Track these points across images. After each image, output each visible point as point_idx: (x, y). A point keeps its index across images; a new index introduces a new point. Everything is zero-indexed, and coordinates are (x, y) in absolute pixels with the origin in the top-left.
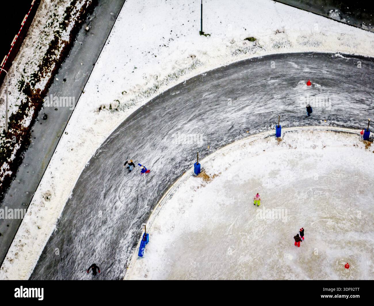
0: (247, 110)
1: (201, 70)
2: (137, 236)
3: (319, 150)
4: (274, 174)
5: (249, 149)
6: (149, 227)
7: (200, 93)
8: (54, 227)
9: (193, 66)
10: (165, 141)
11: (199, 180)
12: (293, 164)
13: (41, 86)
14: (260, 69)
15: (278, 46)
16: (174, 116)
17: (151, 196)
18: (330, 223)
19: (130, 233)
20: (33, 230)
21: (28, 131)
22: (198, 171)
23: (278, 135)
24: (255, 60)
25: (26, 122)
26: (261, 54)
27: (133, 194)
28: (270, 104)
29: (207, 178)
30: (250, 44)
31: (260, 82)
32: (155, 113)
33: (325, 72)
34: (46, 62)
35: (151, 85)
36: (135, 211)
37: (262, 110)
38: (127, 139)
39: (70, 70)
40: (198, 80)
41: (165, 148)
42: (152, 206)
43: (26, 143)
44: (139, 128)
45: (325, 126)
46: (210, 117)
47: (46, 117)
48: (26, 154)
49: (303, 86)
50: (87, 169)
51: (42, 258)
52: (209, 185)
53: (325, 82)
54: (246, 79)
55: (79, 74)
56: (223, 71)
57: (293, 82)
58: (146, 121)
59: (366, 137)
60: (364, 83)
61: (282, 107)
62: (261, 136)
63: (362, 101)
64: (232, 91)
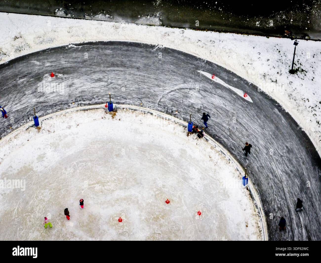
3: (74, 129)
4: (41, 158)
12: (55, 146)
15: (19, 50)
18: (98, 187)
23: (37, 124)
26: (6, 60)
28: (24, 100)
33: (64, 62)
45: (74, 108)
53: (65, 71)
57: (38, 77)
59: (111, 109)
60: (99, 65)
61: (34, 100)
62: (22, 129)
63: (100, 80)
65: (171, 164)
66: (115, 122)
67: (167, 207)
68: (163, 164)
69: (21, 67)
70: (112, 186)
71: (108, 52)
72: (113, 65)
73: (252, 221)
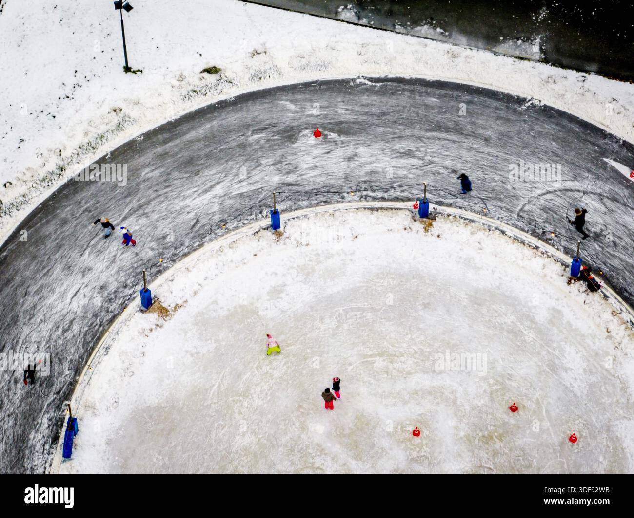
0: (219, 190)
1: (133, 132)
2: (57, 424)
4: (276, 292)
5: (230, 254)
6: (76, 406)
9: (119, 127)
11: (152, 317)
12: (306, 272)
14: (232, 118)
15: (258, 76)
18: (380, 363)
22: (148, 302)
23: (275, 226)
24: (222, 106)
26: (230, 93)
28: (257, 175)
29: (164, 312)
30: (211, 78)
31: (234, 140)
32: (65, 212)
33: (343, 110)
35: (51, 166)
37: (245, 188)
42: (78, 371)
45: (353, 202)
49: (308, 139)
52: (170, 324)
53: (343, 129)
54: (211, 138)
56: (170, 129)
57: (290, 135)
58: (51, 228)
59: (424, 213)
60: (410, 123)
61: (277, 179)
62: (248, 230)
63: (409, 154)
64: (190, 162)
65: (530, 336)
66: (430, 239)
67: (512, 419)
68: (515, 333)
69: (257, 111)
70: (408, 364)
71: (432, 101)
72: (439, 127)
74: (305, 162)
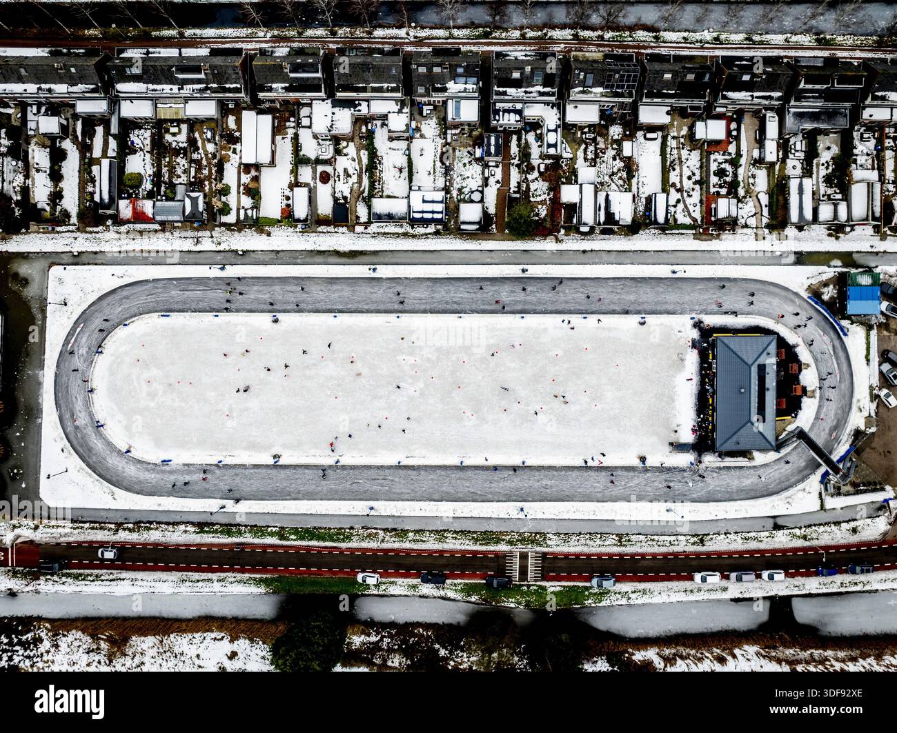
0: (95, 441)
1: (84, 465)
2: (163, 465)
3: (103, 408)
4: (120, 422)
5: (112, 434)
6: (158, 462)
7: (94, 462)
8: (171, 498)
9: (83, 469)
10: (120, 468)
11: (132, 449)
12: (113, 416)
13: (113, 526)
14: (75, 442)
15: (62, 439)
16: (108, 469)
17: (145, 466)
18: (133, 393)
19: (163, 468)
20: (174, 506)
21: (134, 524)
22: (128, 451)
23: (102, 426)
24: (72, 446)
25: (131, 526)
26: (68, 444)
27: (147, 473)
28: (89, 433)
29: (130, 447)
30: (65, 450)
31: (81, 440)
32: (109, 477)
33: (67, 416)
34: (101, 528)
35: (97, 483)
36: (153, 469)
37: (93, 435)
38: (125, 484)
39: (102, 517)
40: (89, 466)
41: (123, 468)
42: (149, 463)
43: (140, 522)
44: (118, 481)
45: (92, 409)
46: (103, 455)
47: (126, 519)
48: (145, 520)
49: (77, 423)
50: (142, 494)
51: (185, 497)
52: (133, 445)
53: (72, 415)
54: (82, 446)
55: (102, 513)
56: (81, 457)
57: (77, 428)
58: (114, 479)
59: (92, 391)
60: (68, 399)
61: (90, 428)
62: (105, 432)
63: (76, 398)
64: (89, 450)
65: (119, 360)
66: (98, 388)
67: (141, 360)
68: (119, 364)
69: (71, 437)
70: (132, 387)
71: (60, 395)
72: (67, 391)
73: (146, 321)
74: (83, 422)
